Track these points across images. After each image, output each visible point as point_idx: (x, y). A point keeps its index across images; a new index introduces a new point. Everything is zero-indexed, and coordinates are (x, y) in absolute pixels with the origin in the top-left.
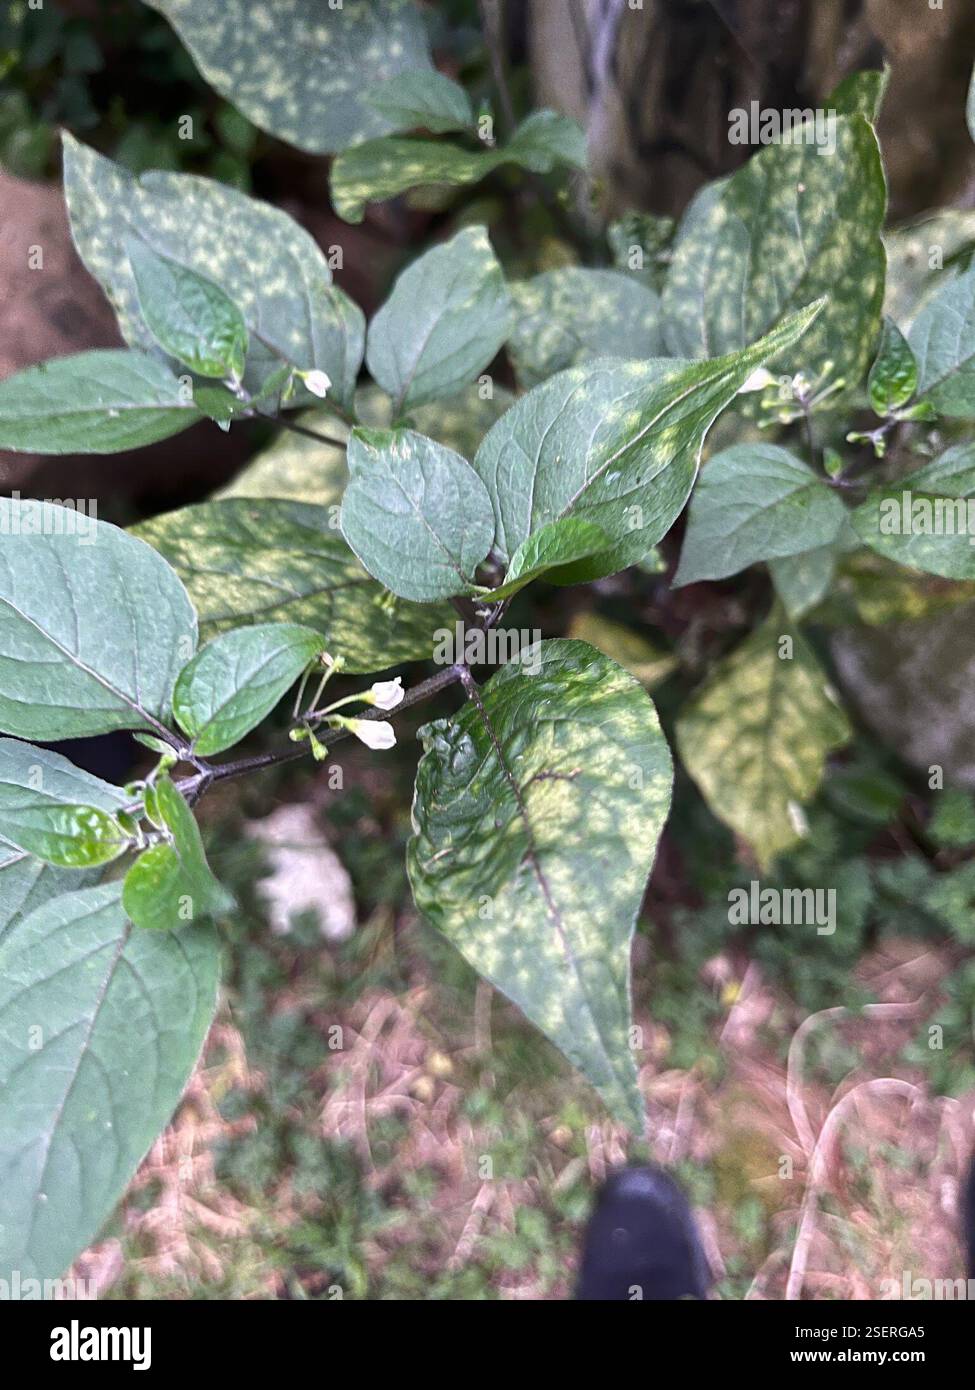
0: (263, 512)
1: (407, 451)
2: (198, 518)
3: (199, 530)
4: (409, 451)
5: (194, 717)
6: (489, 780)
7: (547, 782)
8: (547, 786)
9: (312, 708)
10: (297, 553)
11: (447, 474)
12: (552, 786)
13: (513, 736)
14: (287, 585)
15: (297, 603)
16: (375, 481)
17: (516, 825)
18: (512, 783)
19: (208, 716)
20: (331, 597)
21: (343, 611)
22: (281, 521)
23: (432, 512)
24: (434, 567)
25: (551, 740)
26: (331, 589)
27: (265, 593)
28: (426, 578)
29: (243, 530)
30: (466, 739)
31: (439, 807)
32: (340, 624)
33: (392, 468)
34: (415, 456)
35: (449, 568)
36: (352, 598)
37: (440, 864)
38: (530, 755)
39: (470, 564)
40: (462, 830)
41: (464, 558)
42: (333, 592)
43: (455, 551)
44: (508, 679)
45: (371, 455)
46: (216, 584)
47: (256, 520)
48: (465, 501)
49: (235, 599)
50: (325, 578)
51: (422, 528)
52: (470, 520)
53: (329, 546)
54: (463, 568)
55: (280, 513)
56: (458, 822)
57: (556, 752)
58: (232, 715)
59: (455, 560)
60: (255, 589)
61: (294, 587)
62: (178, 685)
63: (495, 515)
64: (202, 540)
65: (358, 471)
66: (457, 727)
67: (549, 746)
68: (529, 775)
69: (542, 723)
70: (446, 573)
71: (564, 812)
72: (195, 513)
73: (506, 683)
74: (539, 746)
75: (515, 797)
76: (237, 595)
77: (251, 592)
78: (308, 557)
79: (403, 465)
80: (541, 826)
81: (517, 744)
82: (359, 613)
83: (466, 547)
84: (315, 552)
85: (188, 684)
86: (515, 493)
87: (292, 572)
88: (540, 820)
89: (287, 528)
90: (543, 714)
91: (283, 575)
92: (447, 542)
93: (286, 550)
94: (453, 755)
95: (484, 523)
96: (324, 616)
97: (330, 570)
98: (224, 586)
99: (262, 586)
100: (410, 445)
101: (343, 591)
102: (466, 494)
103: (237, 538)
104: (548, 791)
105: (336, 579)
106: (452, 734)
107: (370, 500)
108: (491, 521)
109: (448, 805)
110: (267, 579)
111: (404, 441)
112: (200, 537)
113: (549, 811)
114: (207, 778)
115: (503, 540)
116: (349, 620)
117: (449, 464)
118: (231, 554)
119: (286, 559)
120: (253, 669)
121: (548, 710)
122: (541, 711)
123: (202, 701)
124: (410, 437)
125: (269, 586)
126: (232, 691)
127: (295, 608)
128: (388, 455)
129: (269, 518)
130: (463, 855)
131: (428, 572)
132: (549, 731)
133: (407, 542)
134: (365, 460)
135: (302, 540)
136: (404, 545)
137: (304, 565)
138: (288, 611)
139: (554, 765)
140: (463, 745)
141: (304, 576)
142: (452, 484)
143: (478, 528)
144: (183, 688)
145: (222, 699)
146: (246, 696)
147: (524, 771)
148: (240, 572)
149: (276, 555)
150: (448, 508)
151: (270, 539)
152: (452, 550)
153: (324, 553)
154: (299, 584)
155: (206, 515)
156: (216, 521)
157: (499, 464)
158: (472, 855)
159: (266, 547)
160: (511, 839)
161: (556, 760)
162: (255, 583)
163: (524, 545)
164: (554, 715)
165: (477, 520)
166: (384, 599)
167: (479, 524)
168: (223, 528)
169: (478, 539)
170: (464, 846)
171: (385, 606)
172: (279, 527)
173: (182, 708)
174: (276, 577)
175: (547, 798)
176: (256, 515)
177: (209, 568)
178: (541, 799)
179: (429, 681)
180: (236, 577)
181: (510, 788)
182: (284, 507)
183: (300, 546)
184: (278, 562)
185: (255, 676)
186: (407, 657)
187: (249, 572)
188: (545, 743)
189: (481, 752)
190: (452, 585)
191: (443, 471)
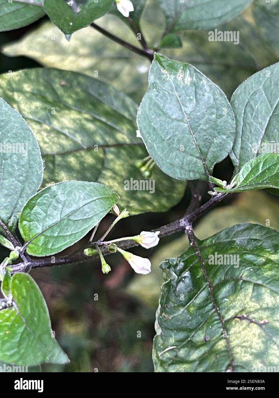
0: (68, 81)
1: (188, 80)
2: (27, 79)
3: (27, 87)
4: (190, 79)
5: (30, 230)
6: (201, 307)
7: (245, 322)
8: (244, 326)
9: (102, 239)
10: (87, 116)
11: (212, 101)
12: (248, 326)
13: (223, 283)
14: (78, 139)
15: (83, 153)
16: (164, 94)
17: (221, 345)
18: (219, 315)
19: (40, 231)
20: (105, 153)
21: (111, 165)
22: (78, 90)
23: (197, 122)
24: (190, 158)
25: (250, 295)
26: (105, 146)
27: (64, 142)
28: (182, 164)
29: (54, 92)
30: (187, 274)
31: (166, 316)
32: (108, 174)
33: (176, 88)
34: (193, 84)
35: (199, 160)
36: (118, 156)
37: (168, 355)
38: (234, 301)
39: (212, 161)
40: (181, 335)
41: (210, 156)
42: (106, 149)
43: (205, 150)
44: (221, 241)
45: (164, 77)
46: (34, 129)
47: (63, 86)
48: (219, 121)
49: (45, 143)
50: (103, 139)
51: (187, 132)
52: (219, 133)
53: (107, 114)
54: (207, 162)
55: (79, 84)
56: (179, 329)
57: (252, 304)
58: (56, 235)
59: (203, 156)
60: (58, 139)
61: (82, 140)
62: (25, 208)
63: (236, 133)
64: (28, 95)
65: (155, 85)
66: (182, 264)
67: (248, 299)
68: (231, 313)
69: (245, 282)
70: (196, 163)
71: (254, 345)
72: (26, 74)
73: (219, 243)
74: (241, 296)
75: (220, 325)
76: (47, 140)
77: (56, 139)
78: (94, 120)
79: (184, 88)
80: (238, 350)
81: (225, 290)
82: (121, 168)
83: (212, 149)
84: (98, 117)
85: (31, 209)
86: (255, 123)
87: (82, 130)
88: (238, 346)
89: (82, 95)
90: (247, 276)
91: (76, 131)
92: (201, 143)
93: (80, 113)
94: (178, 282)
95: (227, 137)
96: (99, 166)
97: (106, 133)
98: (39, 132)
99: (62, 136)
100: (191, 76)
101: (112, 149)
102: (221, 116)
103: (50, 98)
104: (244, 329)
105: (109, 140)
106: (178, 268)
107: (158, 107)
108: (233, 137)
109: (172, 316)
110: (66, 131)
111: (188, 72)
112: (27, 92)
113: (244, 342)
114: (28, 266)
115: (238, 151)
116: (115, 173)
117: (214, 94)
118: (45, 109)
119: (80, 120)
120: (73, 209)
121: (250, 275)
122: (246, 274)
123: (38, 221)
124: (193, 72)
125: (67, 137)
126: (57, 219)
127: (82, 157)
128: (175, 78)
129: (71, 86)
130: (182, 353)
131: (185, 160)
132: (250, 289)
133: (176, 139)
134: (160, 78)
135: (90, 107)
136: (174, 140)
137: (91, 126)
138: (76, 157)
139: (251, 312)
140: (185, 277)
141: (89, 134)
142: (213, 108)
143: (223, 140)
144: (28, 210)
145: (50, 222)
146: (67, 225)
147: (229, 310)
148: (50, 124)
149: (74, 115)
150: (206, 123)
151: (70, 102)
152: (203, 149)
153: (104, 119)
154: (86, 139)
155: (32, 77)
156: (38, 81)
157: (249, 102)
158: (188, 354)
159: (68, 108)
160: (218, 352)
161: (252, 310)
162: (59, 133)
163: (253, 161)
164: (254, 279)
165: (224, 134)
166: (144, 164)
167: (224, 137)
168: (42, 88)
169: (221, 146)
170: (183, 347)
171: (143, 169)
172: (77, 94)
173: (25, 222)
174: (72, 132)
175: (243, 333)
176: (63, 83)
177: (31, 117)
178: (240, 332)
179: (165, 227)
180: (46, 127)
181: (217, 317)
182: (81, 80)
183: (89, 112)
184: (74, 120)
185: (74, 212)
186: (149, 208)
187: (56, 124)
188: (245, 296)
189: (196, 286)
190: (198, 172)
191: (209, 98)
